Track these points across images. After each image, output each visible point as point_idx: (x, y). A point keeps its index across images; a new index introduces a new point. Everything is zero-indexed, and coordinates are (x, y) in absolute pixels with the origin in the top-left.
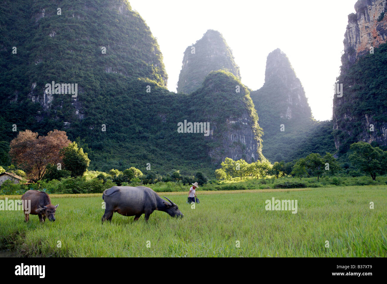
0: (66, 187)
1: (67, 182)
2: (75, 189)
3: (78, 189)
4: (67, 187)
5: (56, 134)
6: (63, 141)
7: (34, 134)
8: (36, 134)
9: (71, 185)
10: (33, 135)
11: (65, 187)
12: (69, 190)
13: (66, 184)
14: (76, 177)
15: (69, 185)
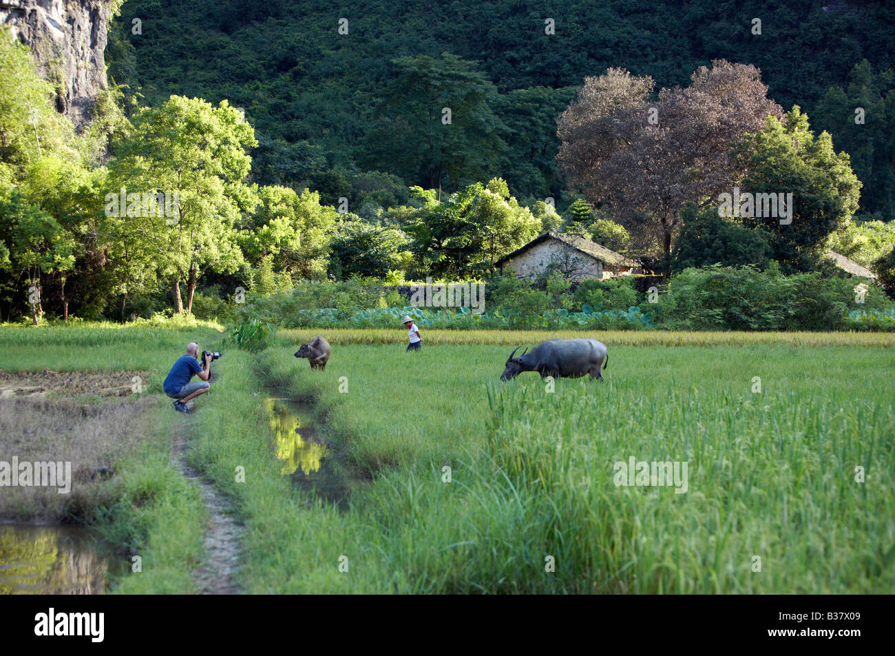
0: (705, 302)
1: (709, 283)
2: (736, 310)
3: (745, 309)
4: (709, 303)
5: (723, 79)
6: (749, 106)
7: (640, 83)
8: (644, 83)
9: (720, 295)
10: (635, 90)
11: (700, 303)
12: (711, 312)
13: (704, 292)
14: (739, 268)
15: (715, 294)
